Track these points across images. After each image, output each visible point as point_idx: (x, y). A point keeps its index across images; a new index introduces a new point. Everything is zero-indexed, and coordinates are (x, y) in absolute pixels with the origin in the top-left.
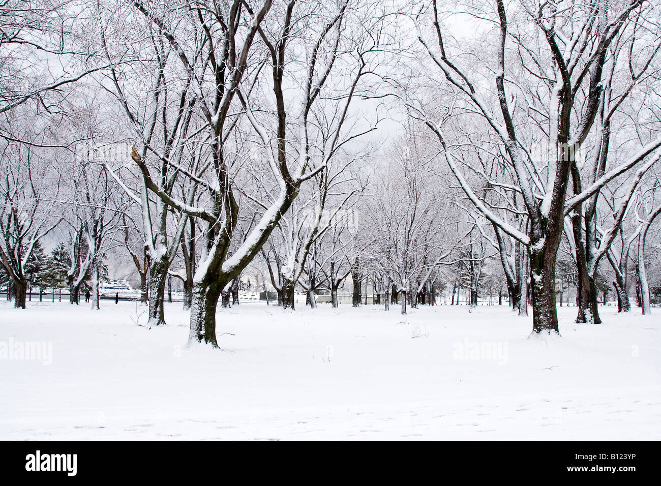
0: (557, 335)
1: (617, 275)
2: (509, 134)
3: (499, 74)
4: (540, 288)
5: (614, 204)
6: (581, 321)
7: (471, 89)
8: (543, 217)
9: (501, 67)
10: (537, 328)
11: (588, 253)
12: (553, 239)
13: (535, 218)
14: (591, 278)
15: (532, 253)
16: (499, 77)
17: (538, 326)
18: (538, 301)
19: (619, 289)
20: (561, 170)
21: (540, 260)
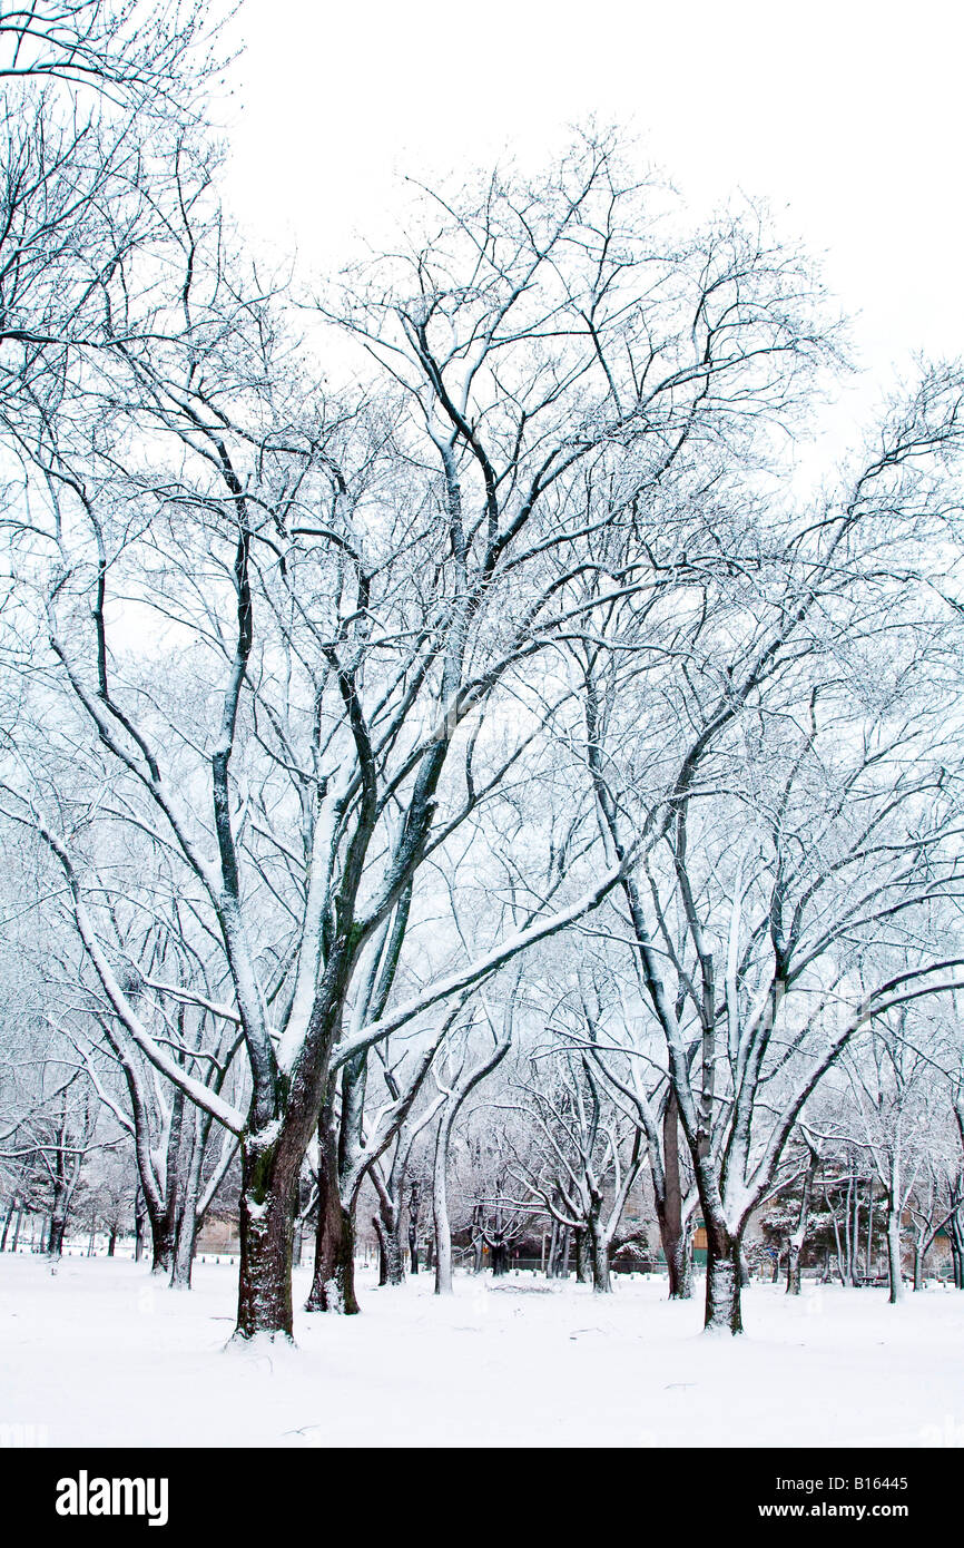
0: (288, 1345)
1: (383, 1202)
2: (226, 882)
3: (221, 747)
4: (261, 1235)
5: (387, 1051)
6: (316, 1306)
7: (152, 770)
8: (281, 1072)
9: (226, 734)
10: (245, 1327)
11: (343, 1155)
12: (300, 1125)
13: (263, 1073)
14: (345, 1212)
15: (248, 1152)
16: (220, 755)
17: (247, 1321)
18: (254, 1264)
19: (385, 1233)
20: (333, 973)
21: (266, 1171)
